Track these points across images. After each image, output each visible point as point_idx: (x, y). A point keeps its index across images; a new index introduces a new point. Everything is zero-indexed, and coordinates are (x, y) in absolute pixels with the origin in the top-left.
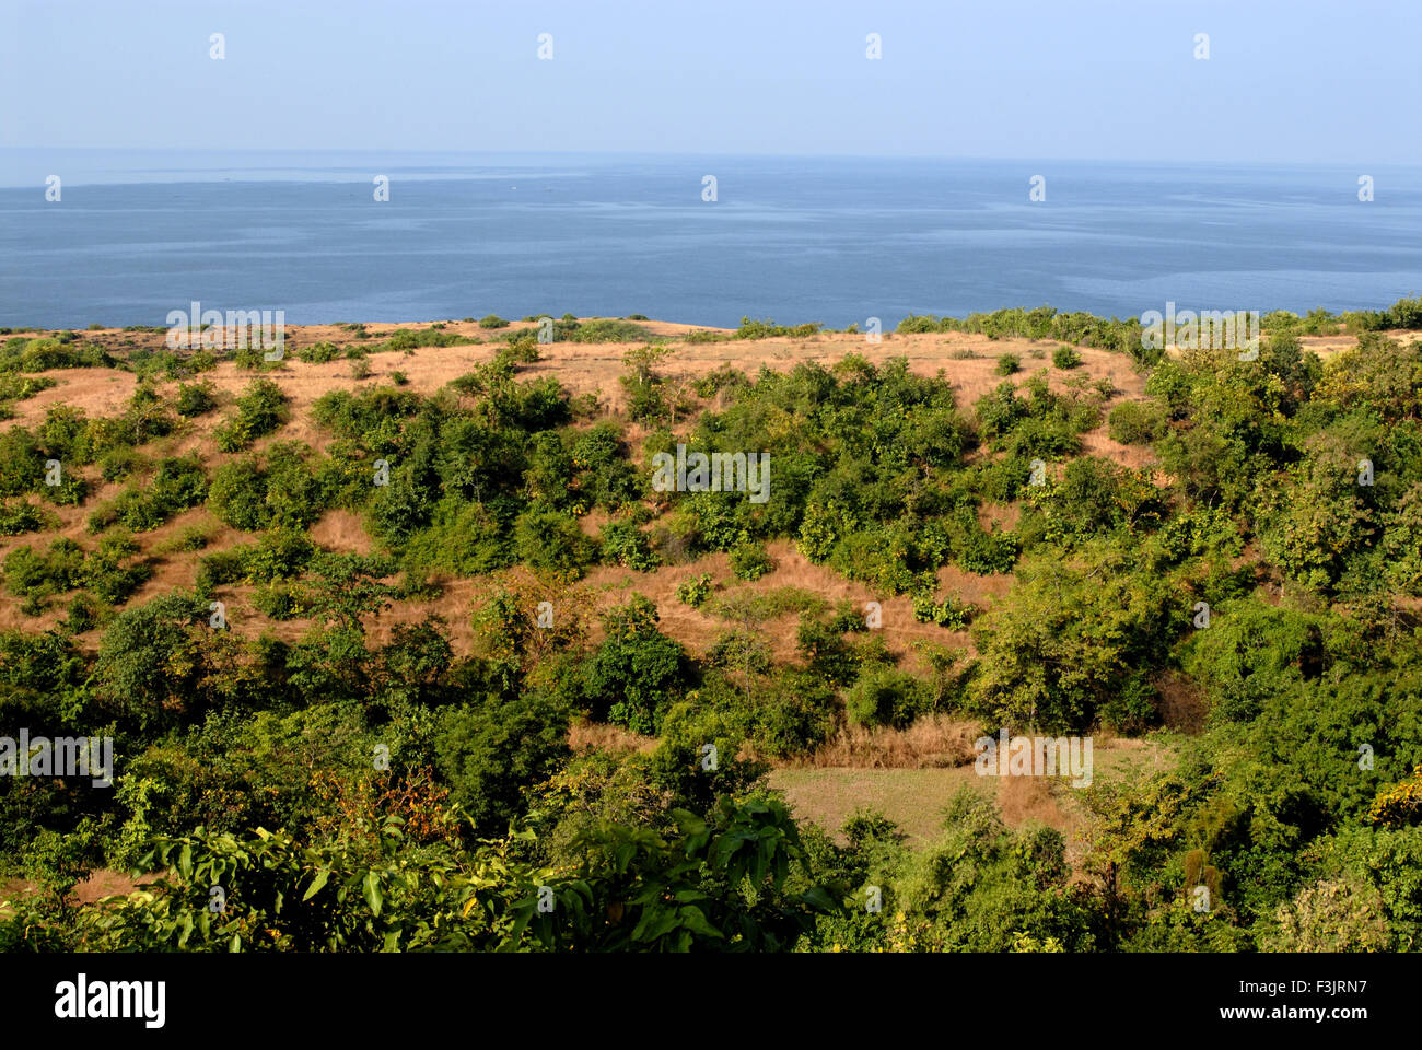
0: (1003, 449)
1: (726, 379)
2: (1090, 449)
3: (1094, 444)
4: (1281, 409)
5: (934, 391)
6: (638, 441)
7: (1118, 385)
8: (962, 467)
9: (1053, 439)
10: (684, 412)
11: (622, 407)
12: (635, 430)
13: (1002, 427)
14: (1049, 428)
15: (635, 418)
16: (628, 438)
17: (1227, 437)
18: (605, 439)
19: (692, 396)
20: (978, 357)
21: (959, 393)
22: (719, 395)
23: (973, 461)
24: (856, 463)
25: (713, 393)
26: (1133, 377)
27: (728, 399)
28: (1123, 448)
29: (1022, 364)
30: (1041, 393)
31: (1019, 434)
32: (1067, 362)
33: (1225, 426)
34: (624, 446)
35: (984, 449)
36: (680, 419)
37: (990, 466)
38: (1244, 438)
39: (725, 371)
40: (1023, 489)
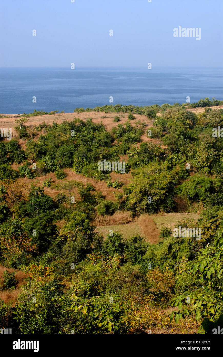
0: (121, 141)
1: (44, 126)
2: (143, 140)
3: (144, 139)
4: (189, 128)
5: (100, 127)
6: (23, 144)
7: (147, 124)
8: (112, 146)
9: (134, 138)
10: (34, 135)
11: (17, 135)
12: (21, 141)
13: (121, 136)
14: (132, 135)
15: (21, 138)
16: (20, 143)
17: (178, 135)
18: (15, 144)
19: (36, 131)
20: (108, 118)
21: (106, 127)
22: (43, 130)
23: (114, 145)
24: (85, 147)
25: (41, 130)
26: (149, 121)
27: (45, 132)
28: (151, 139)
29: (120, 119)
30: (129, 126)
31: (125, 137)
32: (132, 118)
33: (178, 132)
34: (19, 145)
35: (116, 142)
36: (34, 138)
37: (119, 146)
38: (183, 135)
39: (43, 124)
40: (128, 151)
